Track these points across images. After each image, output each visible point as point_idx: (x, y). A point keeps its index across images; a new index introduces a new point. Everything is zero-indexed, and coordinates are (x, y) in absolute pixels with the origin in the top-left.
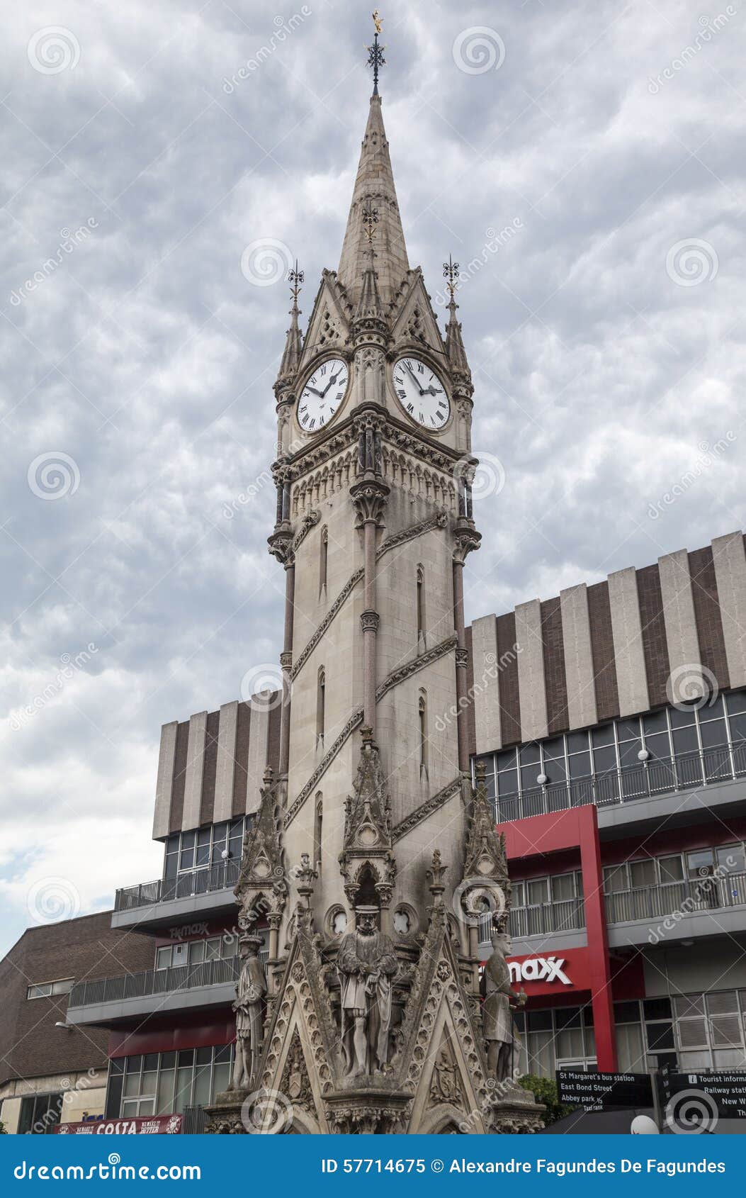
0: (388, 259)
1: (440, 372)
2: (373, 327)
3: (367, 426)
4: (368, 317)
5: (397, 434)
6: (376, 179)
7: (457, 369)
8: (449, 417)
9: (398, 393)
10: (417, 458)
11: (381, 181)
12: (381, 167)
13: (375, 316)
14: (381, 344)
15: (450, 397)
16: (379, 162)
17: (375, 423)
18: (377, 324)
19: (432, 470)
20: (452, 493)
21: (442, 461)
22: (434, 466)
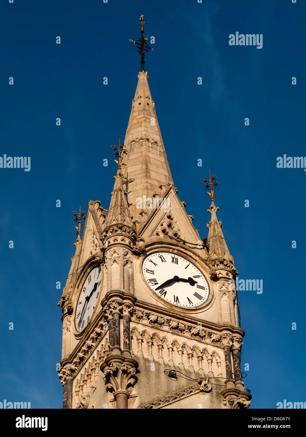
0: (147, 183)
1: (196, 260)
2: (116, 231)
3: (114, 311)
4: (113, 224)
5: (148, 315)
6: (139, 128)
7: (217, 257)
8: (209, 296)
9: (148, 281)
10: (173, 333)
11: (143, 128)
12: (145, 119)
13: (120, 222)
14: (127, 243)
15: (209, 280)
16: (142, 116)
17: (120, 307)
18: (121, 228)
19: (192, 343)
20: (219, 360)
21: (202, 334)
22: (195, 340)
